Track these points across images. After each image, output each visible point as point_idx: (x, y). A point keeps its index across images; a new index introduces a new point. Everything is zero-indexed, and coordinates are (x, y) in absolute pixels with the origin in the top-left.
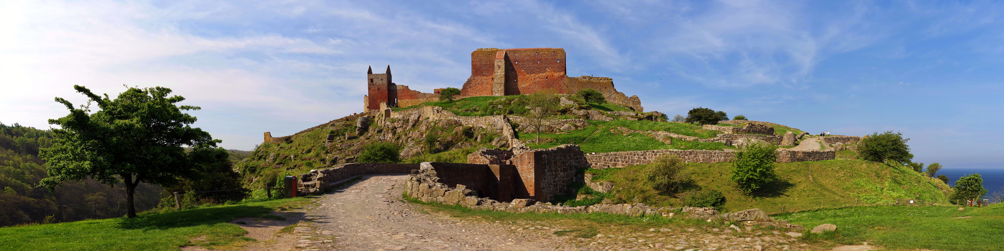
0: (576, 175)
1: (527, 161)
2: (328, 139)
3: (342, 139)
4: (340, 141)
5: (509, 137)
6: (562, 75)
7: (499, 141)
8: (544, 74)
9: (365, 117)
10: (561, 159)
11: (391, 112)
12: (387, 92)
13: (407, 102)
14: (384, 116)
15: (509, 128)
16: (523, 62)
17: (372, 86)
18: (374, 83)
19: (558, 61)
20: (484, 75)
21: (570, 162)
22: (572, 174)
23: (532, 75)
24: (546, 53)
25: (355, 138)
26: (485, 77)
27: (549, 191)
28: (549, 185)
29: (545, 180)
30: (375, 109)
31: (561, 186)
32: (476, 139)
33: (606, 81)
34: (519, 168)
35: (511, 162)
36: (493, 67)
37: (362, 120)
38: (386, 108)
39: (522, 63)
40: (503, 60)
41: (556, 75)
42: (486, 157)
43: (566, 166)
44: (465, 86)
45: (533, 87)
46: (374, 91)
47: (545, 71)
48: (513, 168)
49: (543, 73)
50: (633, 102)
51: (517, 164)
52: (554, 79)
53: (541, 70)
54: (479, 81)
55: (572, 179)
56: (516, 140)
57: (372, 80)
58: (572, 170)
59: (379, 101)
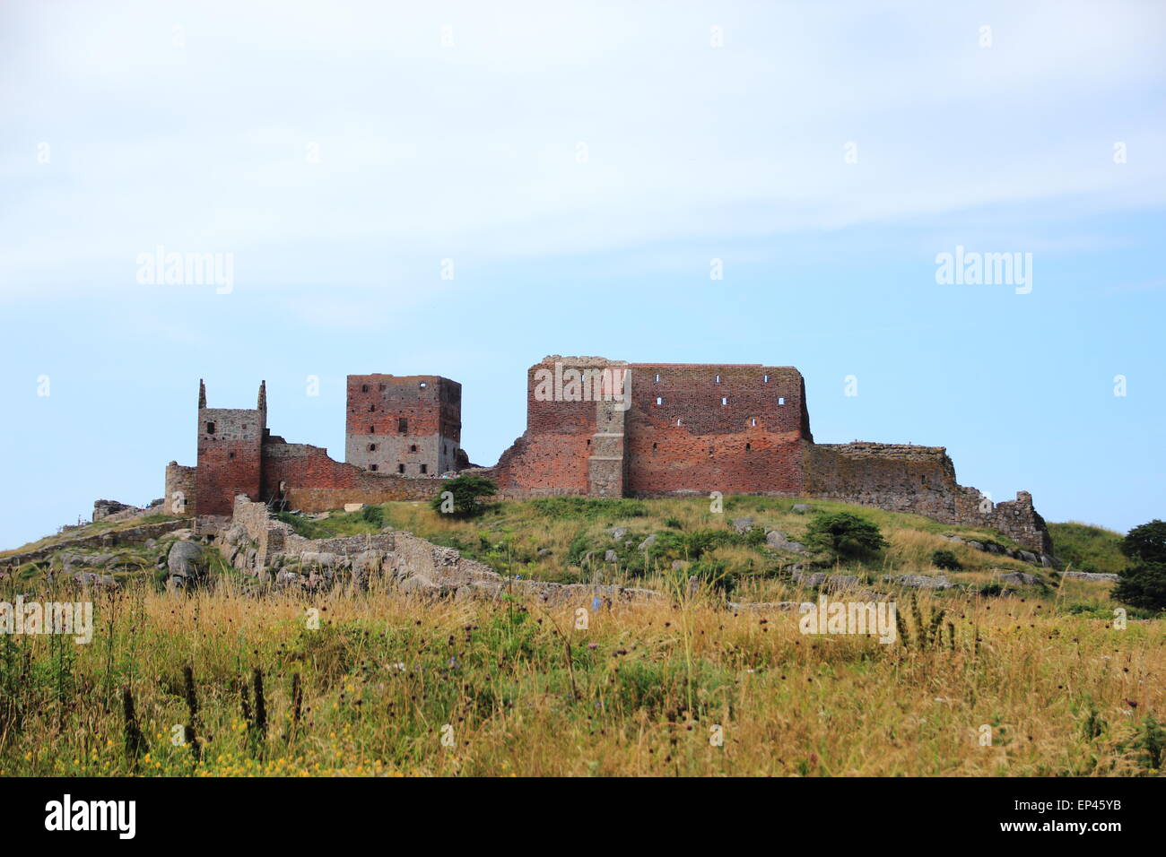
6: (792, 439)
8: (740, 437)
12: (256, 465)
13: (321, 496)
16: (679, 401)
17: (212, 445)
18: (219, 435)
19: (784, 401)
20: (564, 433)
23: (703, 437)
24: (745, 377)
26: (566, 438)
30: (215, 512)
33: (925, 457)
39: (674, 403)
41: (777, 438)
44: (507, 458)
45: (708, 469)
46: (219, 459)
47: (743, 427)
49: (736, 432)
50: (1009, 517)
52: (768, 450)
53: (728, 423)
54: (550, 445)
57: (211, 428)
59: (230, 489)
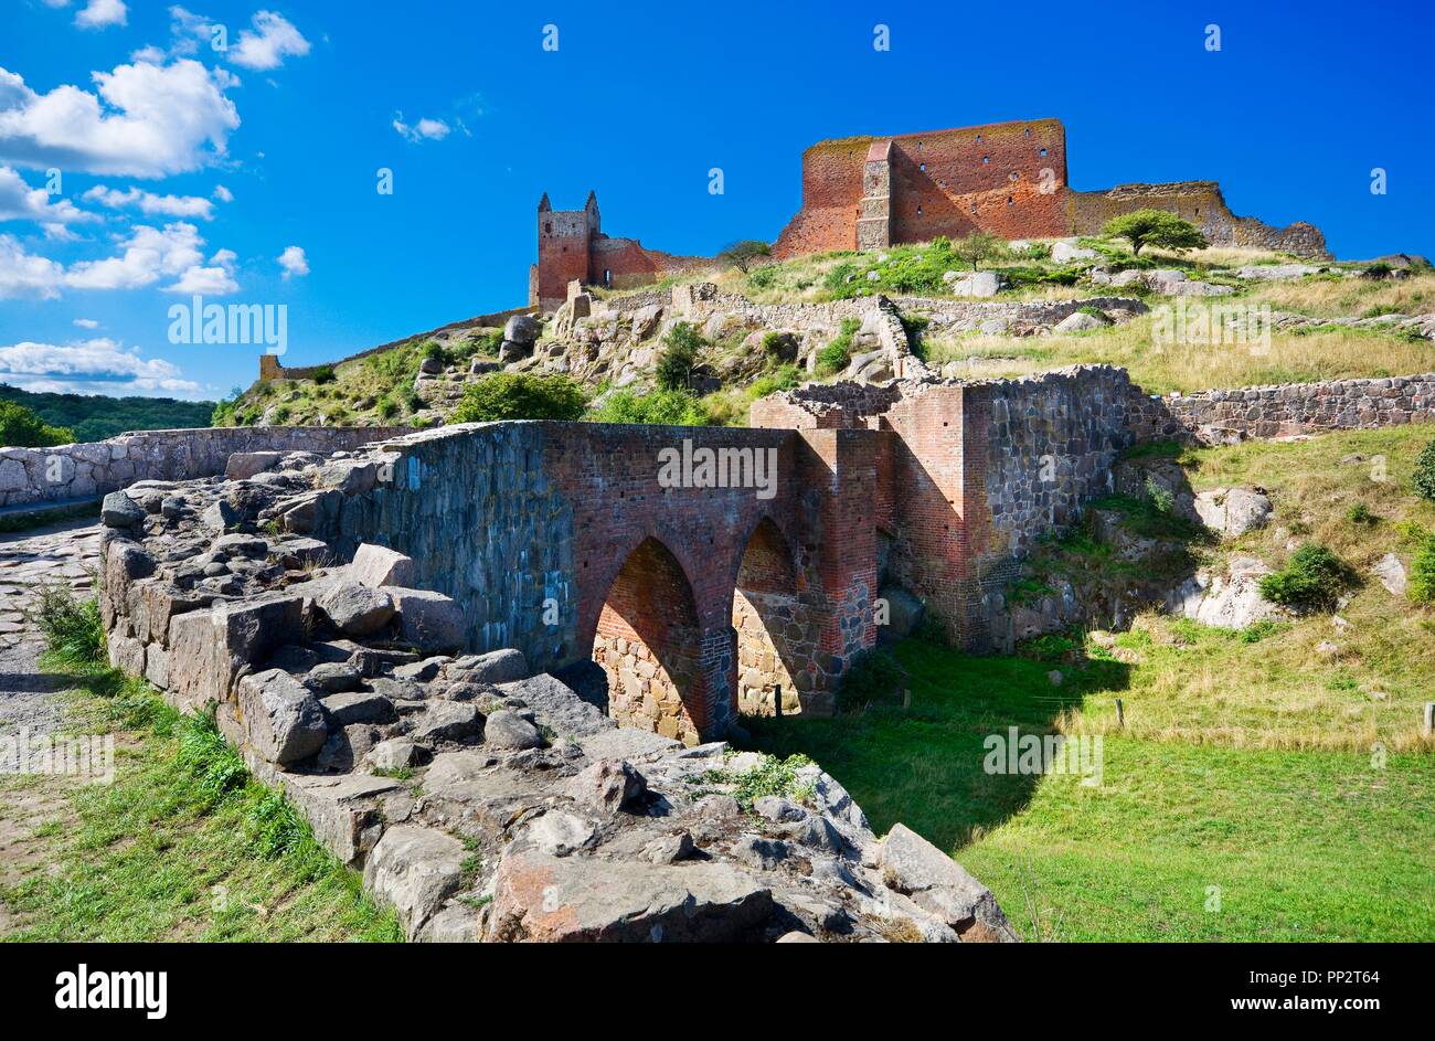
0: (1115, 466)
1: (938, 419)
2: (425, 371)
3: (461, 372)
4: (453, 375)
5: (894, 353)
7: (865, 365)
8: (1003, 191)
9: (529, 318)
10: (1060, 413)
11: (591, 304)
12: (584, 256)
14: (572, 313)
15: (894, 328)
16: (942, 164)
17: (549, 242)
18: (554, 233)
19: (1044, 154)
20: (835, 205)
21: (1094, 423)
22: (1100, 463)
23: (965, 196)
24: (1007, 134)
25: (495, 368)
26: (838, 210)
27: (1016, 518)
28: (1017, 497)
29: (1002, 480)
30: (553, 296)
31: (1059, 503)
32: (803, 363)
33: (1198, 191)
34: (911, 441)
35: (884, 423)
36: (860, 181)
37: (517, 323)
38: (580, 294)
39: (937, 168)
40: (886, 163)
41: (1038, 188)
42: (807, 409)
43: (1081, 435)
46: (553, 252)
47: (1006, 183)
48: (892, 443)
49: (999, 187)
50: (1297, 240)
51: (904, 429)
52: (1030, 201)
54: (822, 218)
55: (1102, 479)
56: (913, 360)
57: (549, 227)
58: (1100, 449)
59: (564, 277)
